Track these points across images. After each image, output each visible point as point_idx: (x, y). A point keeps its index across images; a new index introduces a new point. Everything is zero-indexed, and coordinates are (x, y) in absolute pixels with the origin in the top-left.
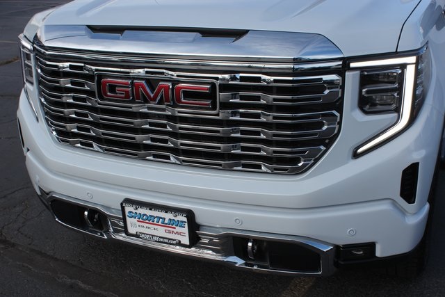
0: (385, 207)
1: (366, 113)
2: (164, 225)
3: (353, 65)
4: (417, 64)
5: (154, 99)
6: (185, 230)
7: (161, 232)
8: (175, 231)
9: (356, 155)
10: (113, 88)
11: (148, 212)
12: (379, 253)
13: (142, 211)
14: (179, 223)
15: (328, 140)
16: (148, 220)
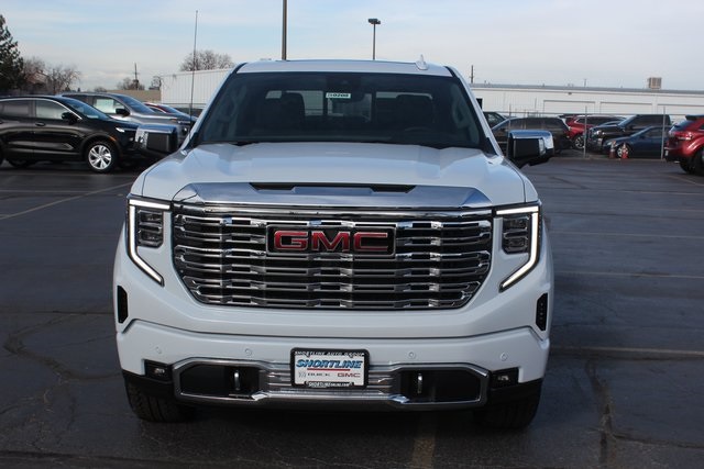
0: (525, 333)
1: (508, 253)
2: (338, 368)
3: (499, 212)
4: (539, 212)
5: (332, 247)
6: (361, 371)
7: (333, 377)
8: (349, 373)
9: (502, 289)
10: (287, 240)
11: (322, 357)
12: (521, 380)
13: (314, 357)
14: (356, 365)
15: (482, 277)
16: (321, 365)
